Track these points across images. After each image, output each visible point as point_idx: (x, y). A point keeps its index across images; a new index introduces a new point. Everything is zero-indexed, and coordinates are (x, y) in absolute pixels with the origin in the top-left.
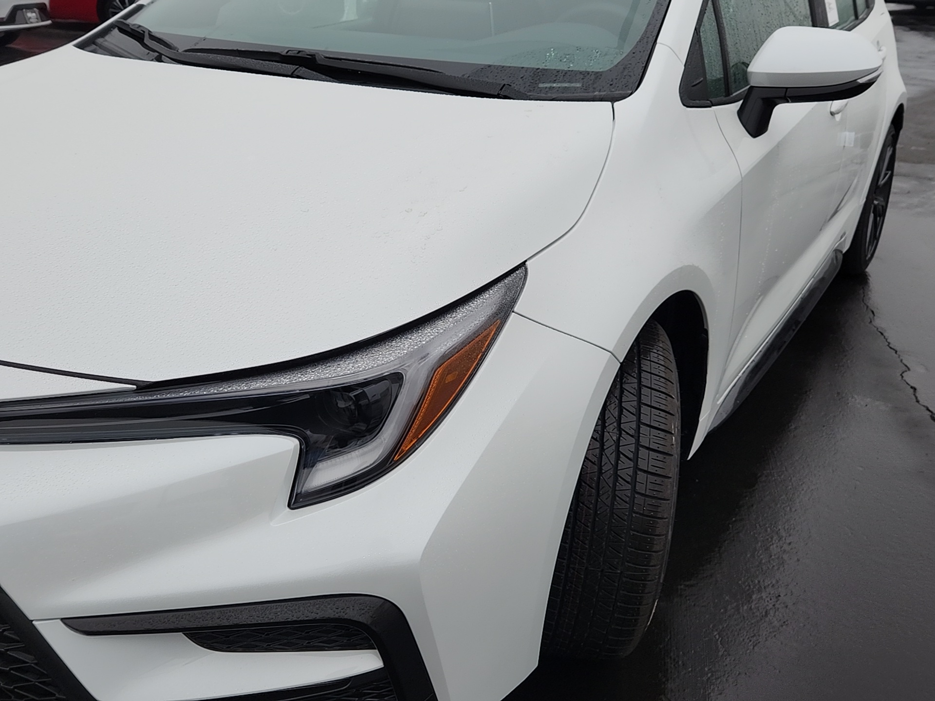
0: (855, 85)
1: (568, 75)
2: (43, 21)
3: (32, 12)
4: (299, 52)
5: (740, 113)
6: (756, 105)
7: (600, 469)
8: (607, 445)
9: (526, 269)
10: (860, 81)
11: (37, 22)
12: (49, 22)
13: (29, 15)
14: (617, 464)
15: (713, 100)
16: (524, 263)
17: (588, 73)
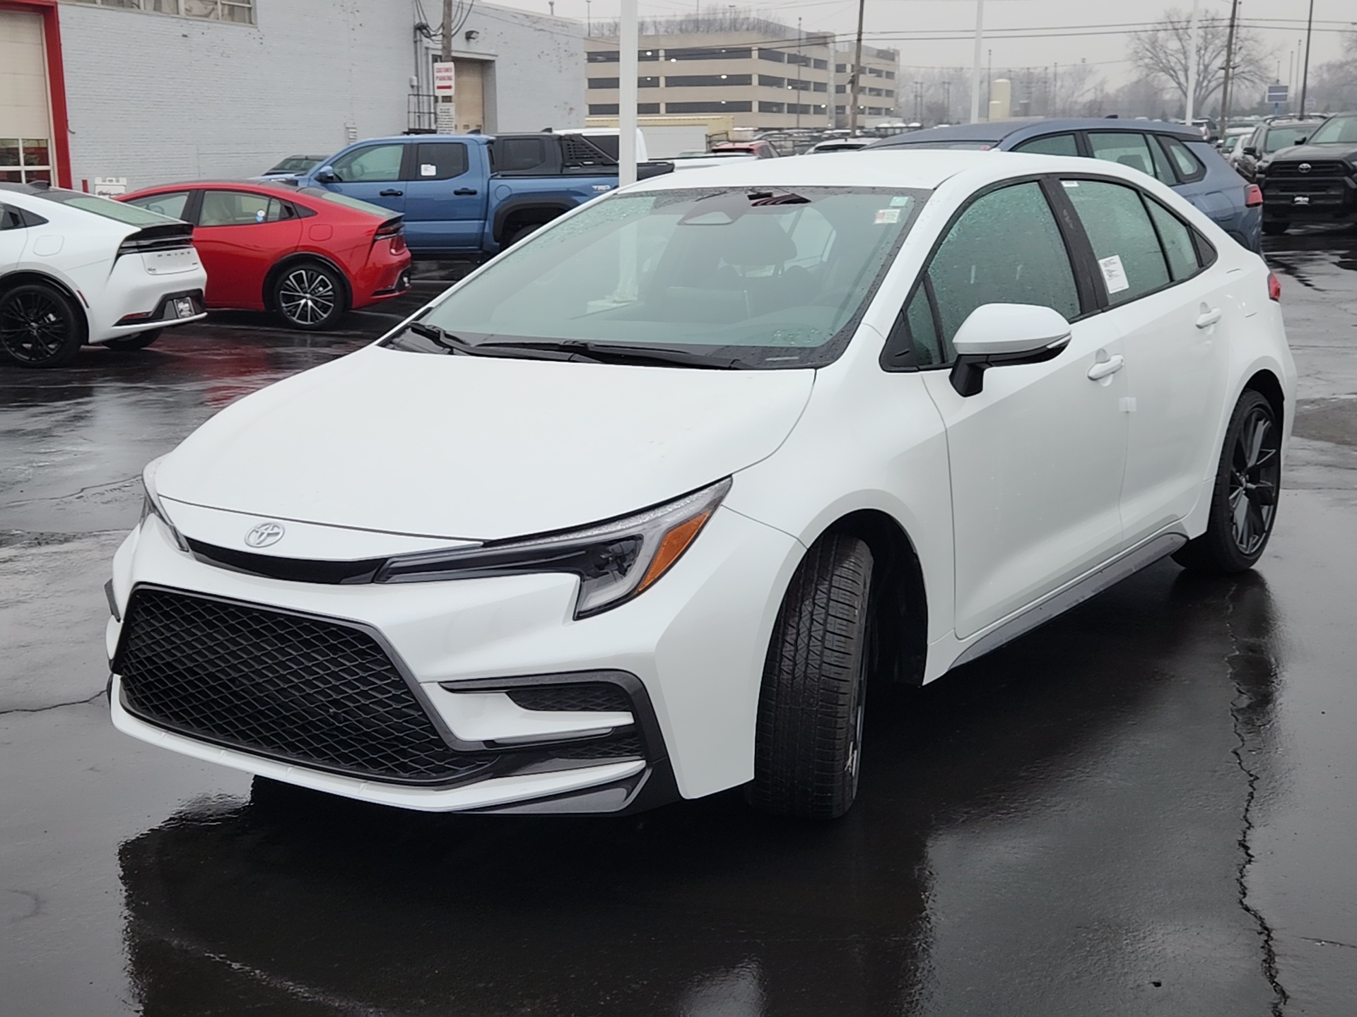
0: (1044, 350)
1: (787, 351)
2: (196, 314)
3: (185, 303)
4: (574, 342)
5: (952, 377)
6: (963, 370)
7: (798, 630)
8: (804, 614)
9: (732, 481)
10: (1050, 347)
11: (190, 316)
12: (204, 314)
13: (181, 306)
14: (811, 627)
15: (921, 367)
16: (730, 476)
17: (805, 348)
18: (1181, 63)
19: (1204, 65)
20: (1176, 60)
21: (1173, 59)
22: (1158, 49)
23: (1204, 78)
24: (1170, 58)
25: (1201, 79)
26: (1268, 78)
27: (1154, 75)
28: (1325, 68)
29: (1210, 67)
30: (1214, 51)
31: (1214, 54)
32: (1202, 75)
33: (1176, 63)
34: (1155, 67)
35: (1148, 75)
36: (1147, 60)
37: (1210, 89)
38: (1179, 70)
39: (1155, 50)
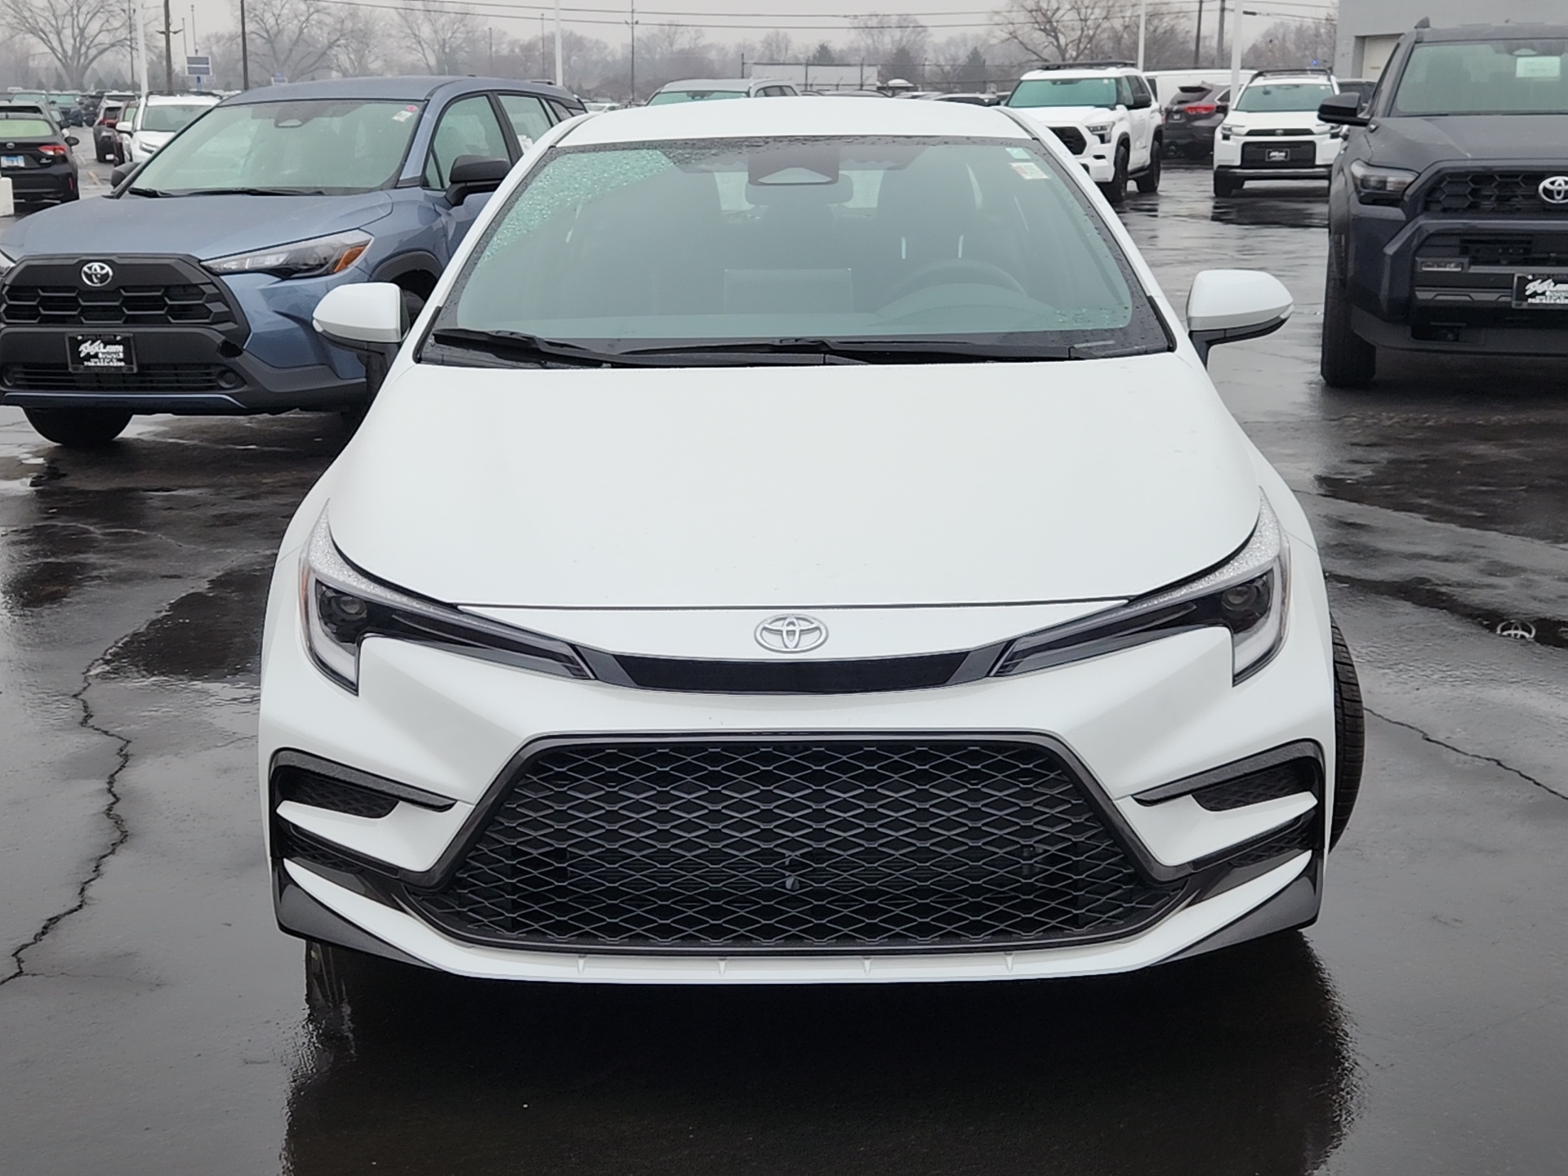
18: (52, 26)
19: (79, 28)
20: (44, 20)
21: (41, 21)
22: (20, 6)
23: (81, 44)
24: (39, 19)
25: (78, 45)
26: (156, 47)
27: (21, 36)
28: (213, 40)
29: (86, 31)
30: (88, 13)
31: (89, 16)
32: (78, 39)
33: (45, 24)
34: (19, 26)
35: (12, 37)
36: (9, 19)
37: (90, 57)
38: (51, 32)
39: (17, 6)
